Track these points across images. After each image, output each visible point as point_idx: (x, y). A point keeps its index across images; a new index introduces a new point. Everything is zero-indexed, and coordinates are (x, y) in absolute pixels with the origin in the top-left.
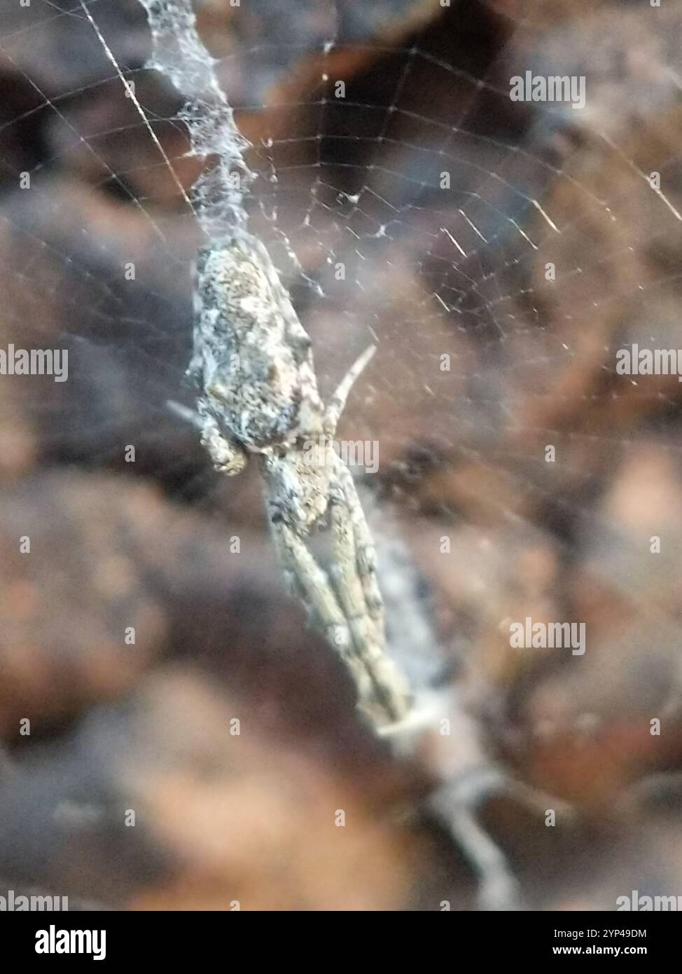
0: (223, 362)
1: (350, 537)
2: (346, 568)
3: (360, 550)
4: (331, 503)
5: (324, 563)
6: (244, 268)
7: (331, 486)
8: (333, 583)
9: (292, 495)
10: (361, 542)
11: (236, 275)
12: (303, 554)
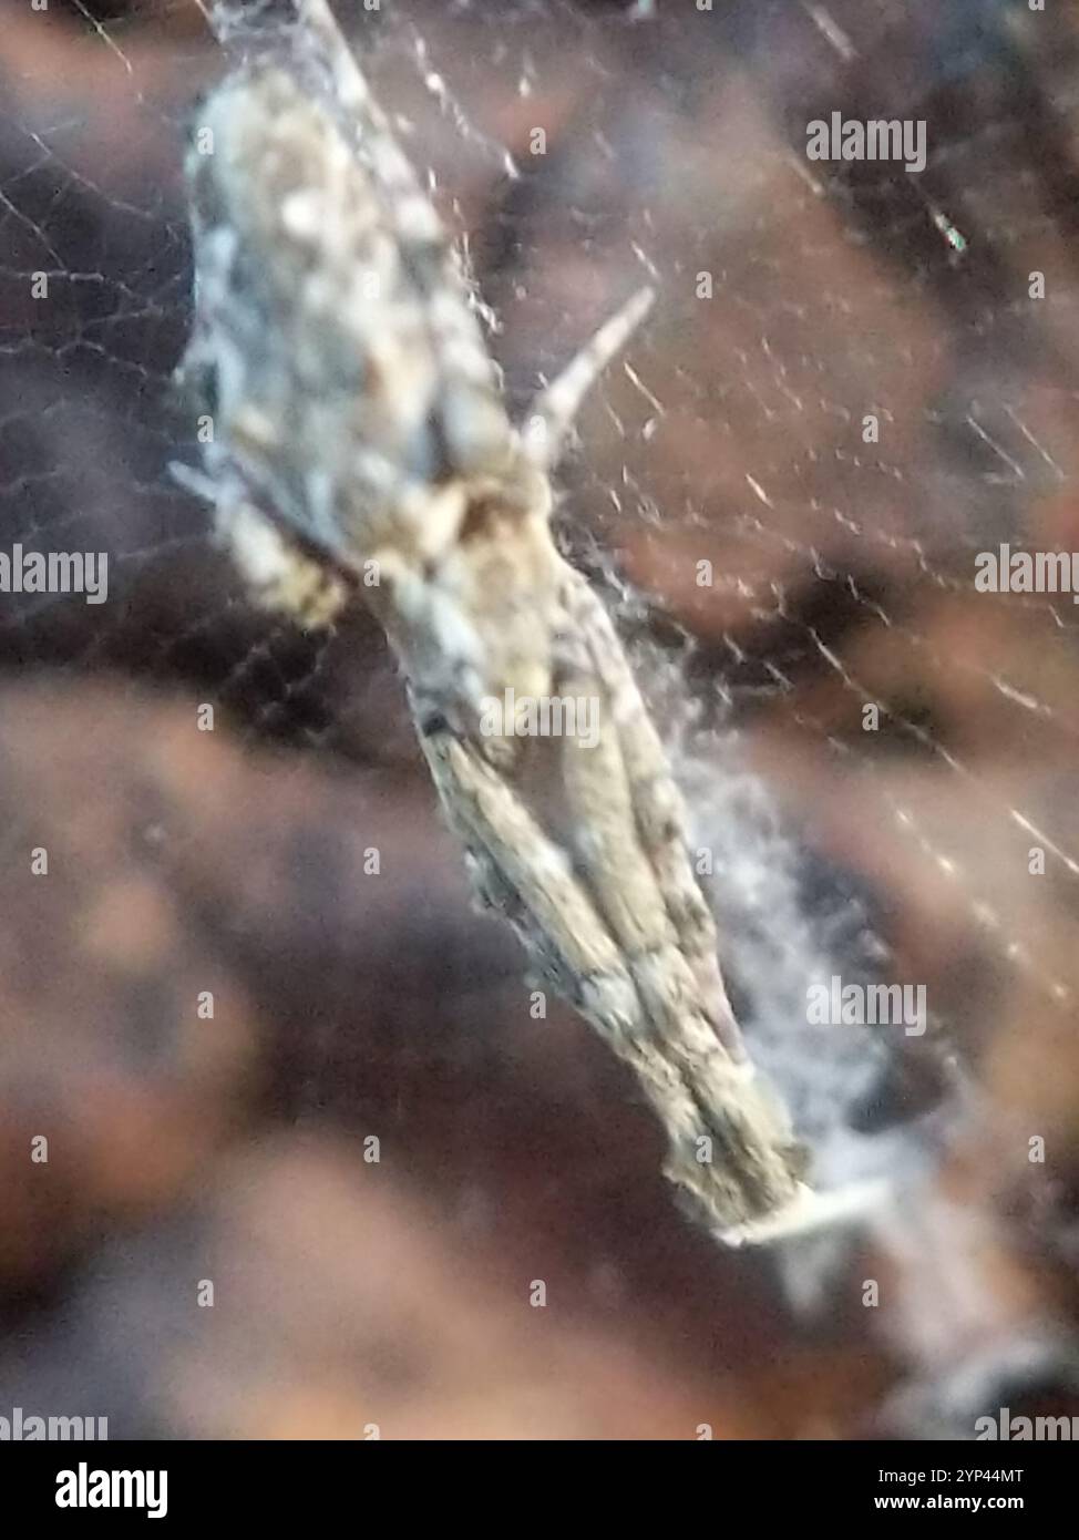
0: (256, 358)
1: (613, 759)
2: (610, 832)
3: (640, 789)
4: (561, 676)
5: (558, 825)
6: (288, 126)
7: (559, 636)
8: (584, 873)
9: (460, 665)
10: (642, 768)
11: (265, 144)
12: (506, 809)
